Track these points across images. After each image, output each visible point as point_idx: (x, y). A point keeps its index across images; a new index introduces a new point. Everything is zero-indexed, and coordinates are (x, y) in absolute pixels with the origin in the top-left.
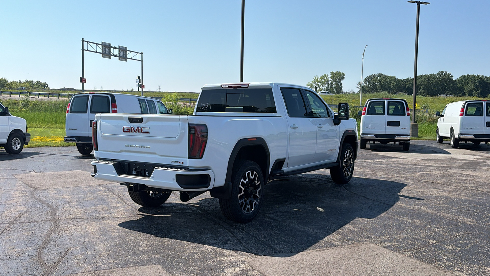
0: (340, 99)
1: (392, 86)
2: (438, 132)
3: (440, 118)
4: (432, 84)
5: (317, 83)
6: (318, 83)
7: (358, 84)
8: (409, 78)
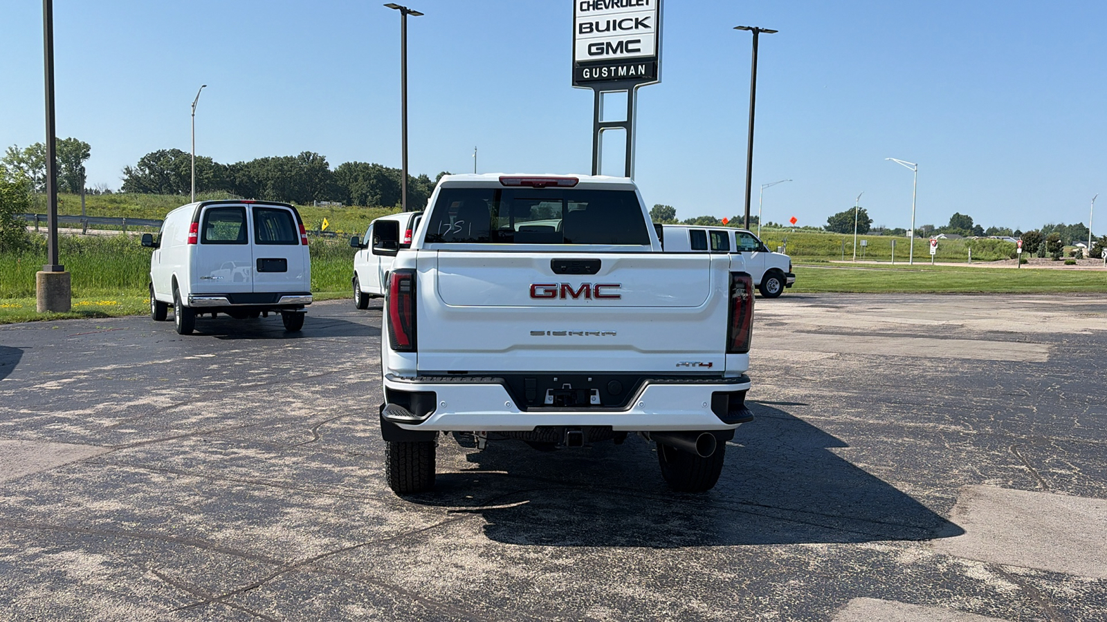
0: (122, 206)
1: (206, 179)
2: (358, 282)
3: (359, 252)
4: (290, 178)
5: (16, 163)
6: (19, 164)
7: (126, 171)
8: (240, 162)
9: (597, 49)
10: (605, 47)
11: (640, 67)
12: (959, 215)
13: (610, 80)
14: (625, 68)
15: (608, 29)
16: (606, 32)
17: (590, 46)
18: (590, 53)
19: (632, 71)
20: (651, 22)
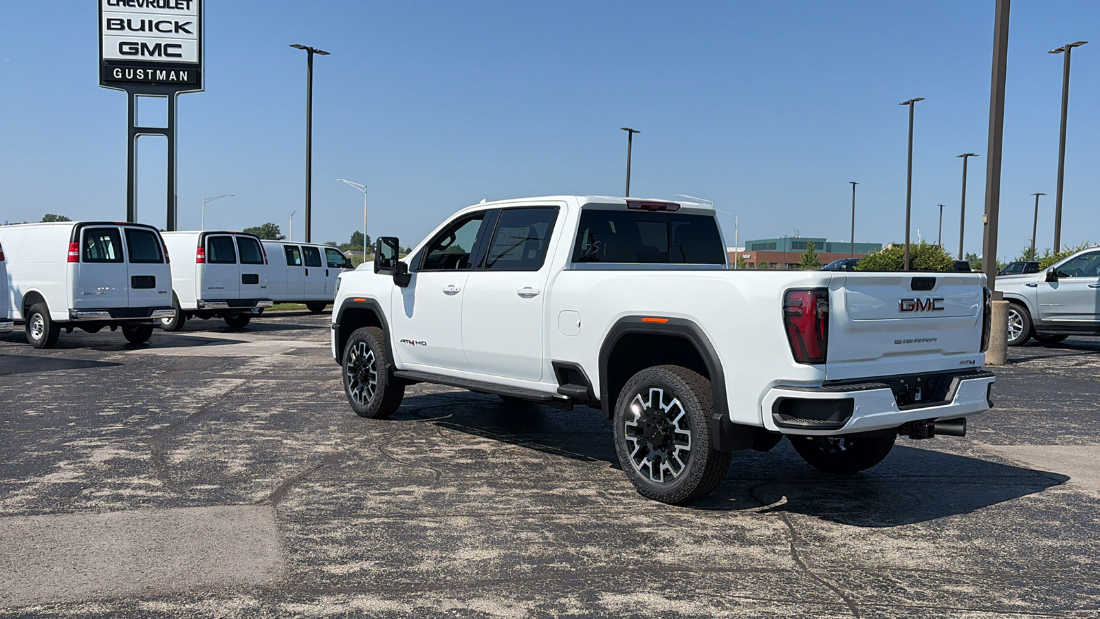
9: (130, 48)
10: (140, 48)
11: (181, 73)
12: (359, 234)
13: (146, 83)
14: (164, 72)
15: (143, 29)
16: (141, 32)
17: (121, 44)
18: (121, 52)
19: (173, 76)
20: (194, 28)
